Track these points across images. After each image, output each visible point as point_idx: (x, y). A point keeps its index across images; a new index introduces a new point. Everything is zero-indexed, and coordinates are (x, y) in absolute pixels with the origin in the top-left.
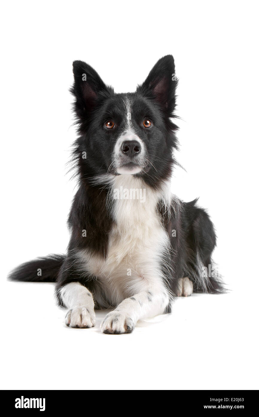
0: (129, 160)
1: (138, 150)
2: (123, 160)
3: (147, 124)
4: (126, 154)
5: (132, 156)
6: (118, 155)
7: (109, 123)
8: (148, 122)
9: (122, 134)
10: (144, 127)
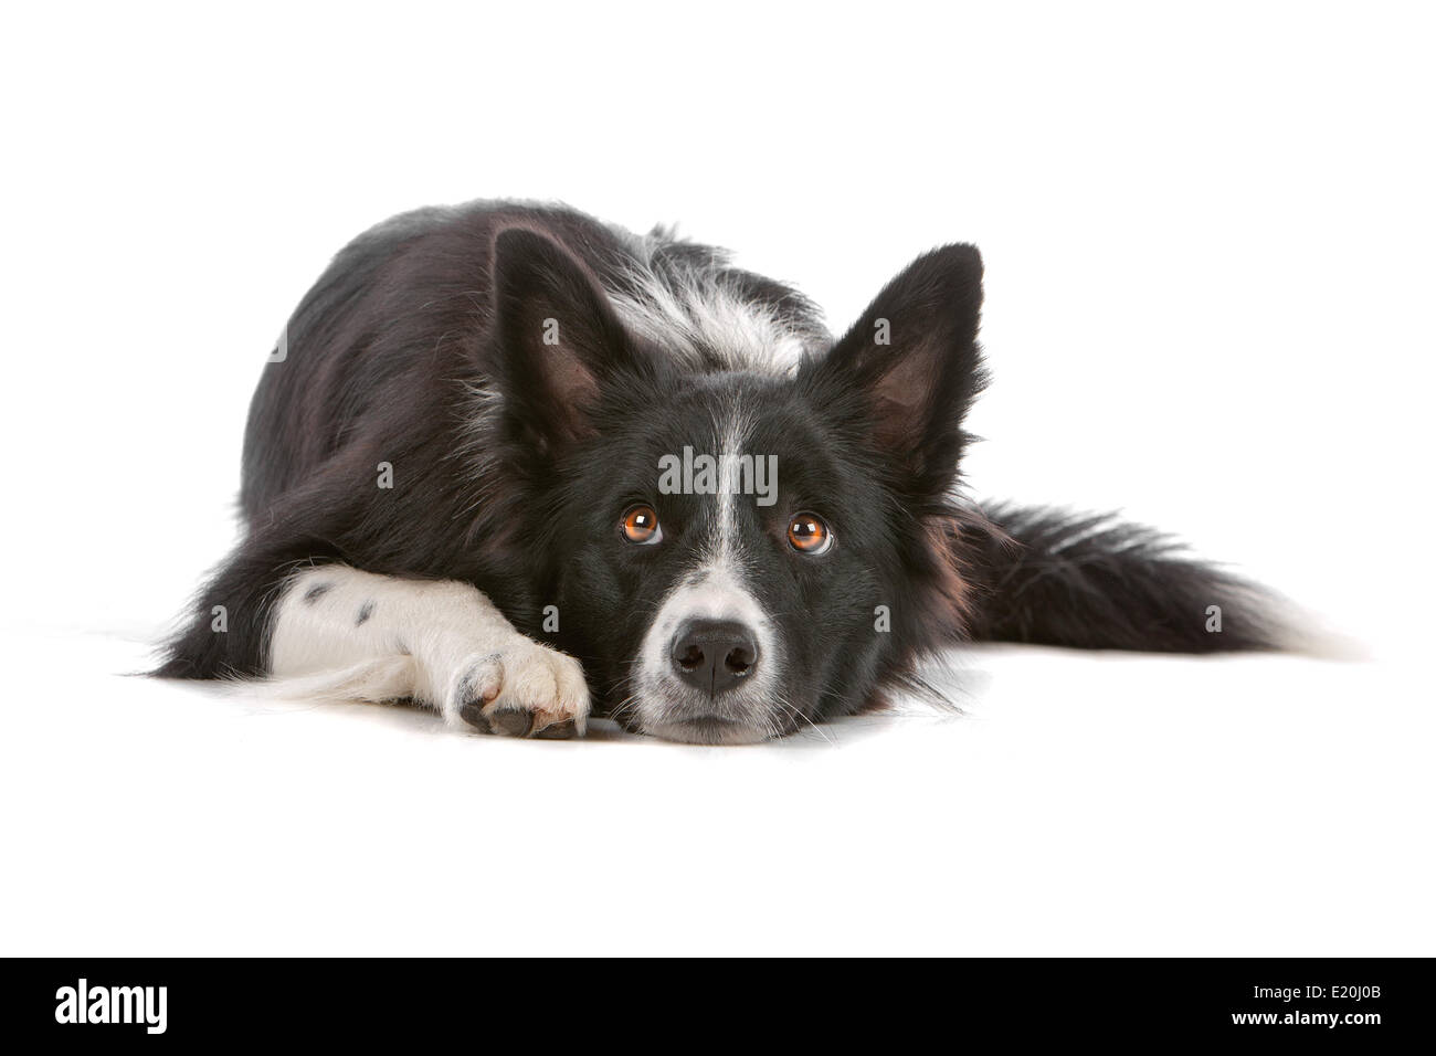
0: (701, 707)
1: (743, 667)
2: (676, 705)
3: (804, 532)
4: (688, 680)
5: (714, 690)
6: (654, 673)
7: (640, 519)
8: (812, 527)
9: (690, 577)
10: (790, 550)
